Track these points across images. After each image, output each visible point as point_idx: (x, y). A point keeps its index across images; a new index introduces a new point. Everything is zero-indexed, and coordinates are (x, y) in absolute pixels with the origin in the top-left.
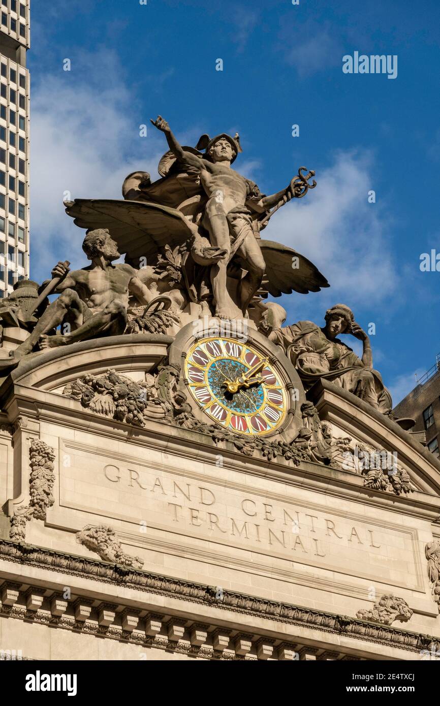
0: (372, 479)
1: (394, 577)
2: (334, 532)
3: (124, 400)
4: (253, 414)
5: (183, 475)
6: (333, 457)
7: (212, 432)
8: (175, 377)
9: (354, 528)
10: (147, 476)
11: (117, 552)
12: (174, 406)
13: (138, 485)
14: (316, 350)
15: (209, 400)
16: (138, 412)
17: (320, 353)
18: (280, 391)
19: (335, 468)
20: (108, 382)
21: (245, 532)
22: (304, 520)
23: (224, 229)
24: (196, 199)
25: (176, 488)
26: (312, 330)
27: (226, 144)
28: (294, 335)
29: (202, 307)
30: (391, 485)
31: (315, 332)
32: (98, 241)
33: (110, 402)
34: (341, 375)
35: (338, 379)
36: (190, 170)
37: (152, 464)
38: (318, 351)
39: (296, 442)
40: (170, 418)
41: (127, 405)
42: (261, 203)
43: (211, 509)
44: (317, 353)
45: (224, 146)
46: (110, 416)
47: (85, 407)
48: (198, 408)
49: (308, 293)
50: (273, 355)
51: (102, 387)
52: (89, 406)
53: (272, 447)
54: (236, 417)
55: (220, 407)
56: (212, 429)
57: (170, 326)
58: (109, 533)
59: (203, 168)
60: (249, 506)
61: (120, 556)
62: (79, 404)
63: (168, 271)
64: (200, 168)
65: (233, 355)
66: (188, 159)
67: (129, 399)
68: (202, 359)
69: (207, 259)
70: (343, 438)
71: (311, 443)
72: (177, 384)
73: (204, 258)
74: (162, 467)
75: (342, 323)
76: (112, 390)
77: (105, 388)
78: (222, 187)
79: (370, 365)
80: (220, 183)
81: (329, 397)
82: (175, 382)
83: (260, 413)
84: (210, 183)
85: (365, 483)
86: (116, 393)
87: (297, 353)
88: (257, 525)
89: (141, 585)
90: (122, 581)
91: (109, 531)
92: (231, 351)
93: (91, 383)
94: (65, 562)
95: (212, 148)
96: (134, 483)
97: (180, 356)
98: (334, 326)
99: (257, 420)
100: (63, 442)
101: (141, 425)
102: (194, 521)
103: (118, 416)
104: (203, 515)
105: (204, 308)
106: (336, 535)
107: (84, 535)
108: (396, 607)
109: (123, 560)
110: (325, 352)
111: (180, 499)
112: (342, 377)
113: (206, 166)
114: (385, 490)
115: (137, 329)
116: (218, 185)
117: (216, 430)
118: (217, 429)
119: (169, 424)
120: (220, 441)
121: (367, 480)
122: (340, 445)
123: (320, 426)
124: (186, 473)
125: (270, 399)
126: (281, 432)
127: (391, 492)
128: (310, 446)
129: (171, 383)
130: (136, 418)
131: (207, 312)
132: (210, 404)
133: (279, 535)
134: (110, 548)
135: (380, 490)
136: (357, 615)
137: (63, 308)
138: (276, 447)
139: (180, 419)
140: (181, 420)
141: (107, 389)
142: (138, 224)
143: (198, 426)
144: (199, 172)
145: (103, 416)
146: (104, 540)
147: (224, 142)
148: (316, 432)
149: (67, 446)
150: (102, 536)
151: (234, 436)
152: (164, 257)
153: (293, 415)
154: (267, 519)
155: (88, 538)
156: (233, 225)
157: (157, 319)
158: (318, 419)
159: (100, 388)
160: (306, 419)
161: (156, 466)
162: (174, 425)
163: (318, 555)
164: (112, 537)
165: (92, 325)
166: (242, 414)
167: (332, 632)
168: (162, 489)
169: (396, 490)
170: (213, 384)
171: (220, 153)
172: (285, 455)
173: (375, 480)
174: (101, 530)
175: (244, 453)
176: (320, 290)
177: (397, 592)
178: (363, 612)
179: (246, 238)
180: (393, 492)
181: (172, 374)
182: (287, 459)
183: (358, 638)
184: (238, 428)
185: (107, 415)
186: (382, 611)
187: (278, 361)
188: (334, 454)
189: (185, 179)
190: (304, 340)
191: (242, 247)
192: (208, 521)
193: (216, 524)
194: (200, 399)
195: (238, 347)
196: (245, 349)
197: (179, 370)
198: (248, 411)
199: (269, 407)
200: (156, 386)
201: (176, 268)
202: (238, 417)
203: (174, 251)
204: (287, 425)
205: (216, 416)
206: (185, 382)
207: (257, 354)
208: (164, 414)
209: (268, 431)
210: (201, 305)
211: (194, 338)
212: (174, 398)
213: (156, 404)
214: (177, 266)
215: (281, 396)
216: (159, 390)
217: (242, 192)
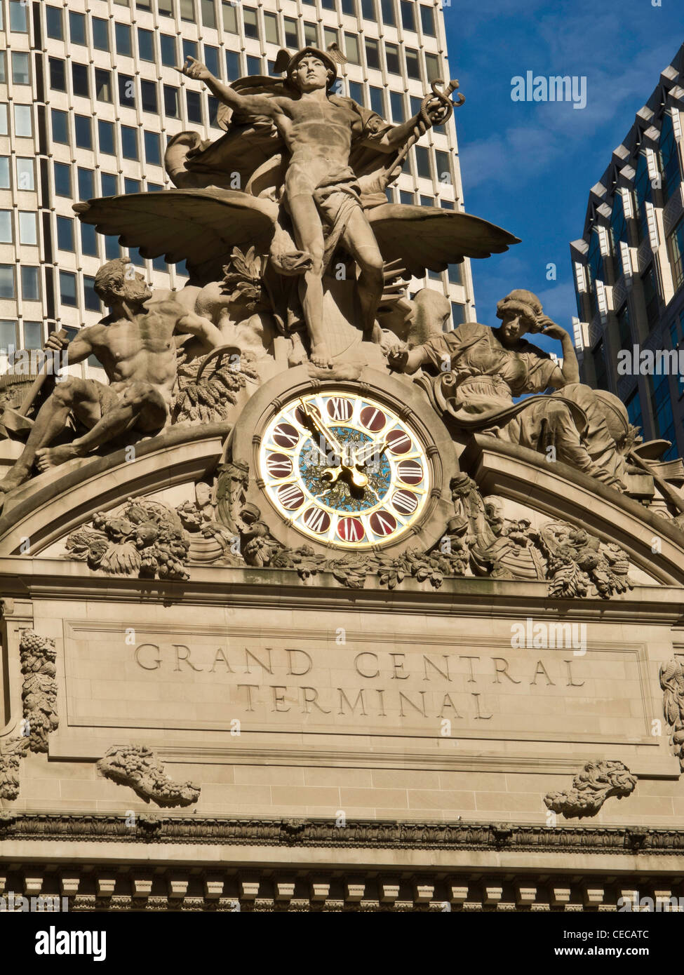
0: (560, 585)
1: (607, 728)
2: (507, 675)
3: (153, 547)
4: (373, 510)
5: (259, 637)
6: (498, 558)
7: (298, 562)
8: (240, 483)
9: (540, 663)
10: (203, 650)
11: (157, 782)
12: (240, 530)
13: (189, 666)
14: (484, 371)
15: (301, 503)
16: (175, 562)
17: (491, 374)
18: (418, 462)
19: (500, 578)
20: (127, 521)
21: (361, 706)
22: (456, 666)
23: (309, 218)
24: (275, 161)
25: (250, 659)
26: (477, 338)
27: (314, 62)
28: (452, 350)
29: (293, 342)
30: (595, 586)
31: (482, 341)
32: (112, 282)
33: (132, 555)
34: (518, 413)
35: (513, 421)
36: (257, 121)
37: (210, 630)
38: (488, 371)
39: (444, 542)
40: (229, 557)
41: (156, 555)
42: (385, 140)
43: (304, 681)
44: (487, 374)
45: (310, 66)
46: (135, 575)
47: (95, 569)
48: (280, 523)
49: (490, 255)
50: (404, 404)
51: (117, 533)
52: (101, 566)
53: (394, 566)
54: (346, 521)
55: (320, 511)
56: (298, 557)
57: (241, 389)
58: (144, 754)
59: (280, 113)
60: (367, 664)
61: (162, 785)
62: (85, 567)
63: (240, 288)
64: (272, 115)
65: (339, 418)
67: (161, 542)
68: (289, 437)
69: (287, 271)
70: (518, 520)
71: (469, 537)
72: (246, 490)
73: (284, 269)
74: (225, 630)
75: (521, 322)
76: (135, 533)
77: (123, 533)
78: (306, 142)
79: (573, 379)
80: (304, 136)
81: (491, 461)
82: (242, 488)
83: (385, 506)
85: (551, 592)
86: (139, 539)
87: (450, 385)
88: (380, 691)
89: (182, 836)
90: (152, 837)
91: (144, 751)
92: (336, 412)
93: (104, 526)
94: (64, 826)
95: (295, 71)
96: (183, 665)
97: (250, 443)
98: (510, 327)
99: (381, 519)
100: (70, 624)
101: (183, 578)
102: (280, 705)
103: (146, 572)
104: (294, 693)
105: (295, 345)
106: (510, 679)
107: (107, 763)
108: (607, 778)
109: (166, 792)
110: (500, 372)
111: (257, 675)
112: (518, 416)
113: (282, 107)
114: (585, 595)
115: (188, 405)
117: (304, 558)
118: (306, 555)
119: (229, 566)
120: (311, 575)
121: (553, 587)
122: (513, 534)
123: (483, 509)
124: (264, 632)
125: (401, 477)
126: (417, 530)
127: (595, 598)
128: (466, 543)
129: (235, 493)
130: (172, 571)
131: (300, 351)
132: (303, 509)
133: (416, 699)
134: (146, 777)
135: (576, 597)
136: (544, 800)
137: (63, 406)
138: (401, 566)
139: (251, 548)
140: (252, 550)
141: (126, 535)
142: (192, 219)
143: (278, 554)
144: (274, 121)
145: (124, 576)
146: (135, 767)
147: (311, 60)
148: (475, 519)
149: (75, 630)
150: (132, 762)
152: (233, 269)
153: (438, 498)
154: (397, 678)
155: (113, 768)
156: (324, 206)
157: (219, 384)
158: (478, 497)
159: (115, 535)
160: (459, 500)
161: (216, 631)
162: (237, 565)
163: (480, 718)
164: (147, 760)
165: (108, 425)
166: (356, 513)
167: (486, 849)
168: (228, 665)
169: (602, 592)
170: (308, 474)
171: (306, 79)
172: (416, 575)
173: (565, 586)
174: (131, 752)
175: (349, 585)
176: (507, 249)
177: (609, 753)
178: (552, 795)
179: (350, 222)
180: (598, 597)
181: (235, 479)
182: (419, 581)
183: (529, 850)
184: (349, 538)
185: (129, 574)
186: (584, 789)
187: (413, 412)
188: (501, 550)
189: (251, 135)
190: (465, 356)
191: (345, 236)
192: (301, 699)
193: (315, 703)
194: (285, 505)
195: (348, 403)
196: (359, 403)
197: (248, 468)
198: (365, 506)
199: (400, 491)
200: (213, 502)
201: (253, 282)
202: (349, 520)
203: (248, 255)
204: (427, 516)
205: (312, 527)
206: (258, 485)
207: (379, 407)
208: (221, 550)
209: (397, 532)
210: (290, 340)
211: (272, 408)
212: (241, 515)
213: (207, 538)
214: (254, 279)
215: (420, 469)
216: (217, 507)
217: (340, 143)
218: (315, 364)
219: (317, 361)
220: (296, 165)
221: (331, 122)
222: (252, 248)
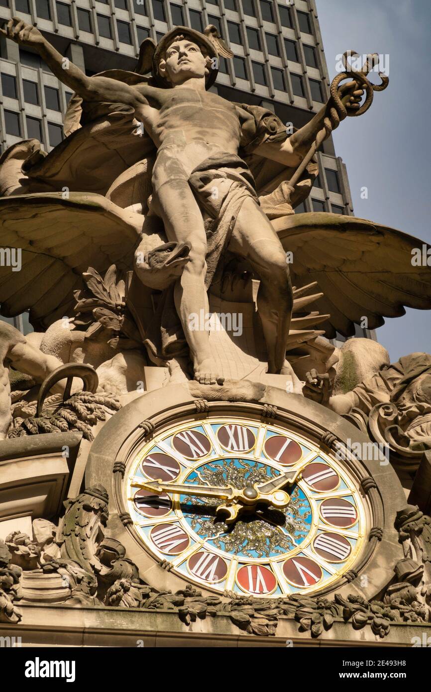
4: (287, 556)
7: (181, 603)
8: (96, 513)
12: (97, 572)
15: (184, 546)
18: (349, 500)
23: (183, 206)
24: (140, 167)
26: (424, 368)
27: (186, 46)
28: (391, 388)
29: (170, 371)
36: (113, 110)
39: (390, 593)
40: (79, 595)
42: (287, 146)
45: (182, 50)
48: (154, 565)
50: (326, 430)
53: (318, 608)
54: (249, 568)
55: (211, 556)
56: (181, 597)
57: (99, 423)
59: (143, 103)
63: (100, 318)
64: (134, 103)
65: (236, 448)
66: (101, 91)
68: (165, 468)
69: (158, 270)
72: (105, 526)
73: (153, 270)
78: (177, 127)
80: (174, 121)
82: (99, 524)
83: (305, 551)
84: (159, 126)
87: (391, 418)
92: (232, 440)
95: (163, 62)
97: (109, 471)
99: (299, 566)
101: (12, 619)
105: (173, 372)
113: (146, 97)
116: (171, 127)
117: (189, 599)
118: (191, 595)
119: (78, 606)
120: (198, 619)
125: (326, 518)
126: (352, 577)
129: (88, 528)
131: (179, 374)
132: (187, 553)
138: (328, 608)
140: (114, 596)
143: (151, 599)
144: (134, 111)
147: (182, 44)
151: (230, 603)
152: (88, 293)
156: (204, 192)
157: (66, 413)
160: (409, 541)
162: (90, 605)
166: (264, 560)
170: (193, 514)
171: (178, 67)
172: (351, 620)
175: (254, 632)
179: (240, 214)
181: (88, 508)
182: (356, 628)
184: (255, 589)
187: (337, 439)
189: (106, 132)
190: (411, 392)
194: (162, 548)
195: (248, 430)
196: (263, 432)
197: (107, 497)
198: (277, 552)
199: (324, 534)
200: (57, 539)
201: (116, 310)
202: (254, 567)
203: (107, 275)
204: (365, 563)
205: (202, 574)
206: (122, 520)
207: (291, 436)
208: (67, 590)
209: (324, 582)
210: (166, 369)
211: (140, 431)
212: (98, 554)
213: (45, 572)
214: (117, 305)
215: (352, 508)
216: (63, 546)
217: (224, 127)
218: (199, 381)
219: (202, 376)
220: (165, 151)
221: (211, 107)
222: (113, 267)
